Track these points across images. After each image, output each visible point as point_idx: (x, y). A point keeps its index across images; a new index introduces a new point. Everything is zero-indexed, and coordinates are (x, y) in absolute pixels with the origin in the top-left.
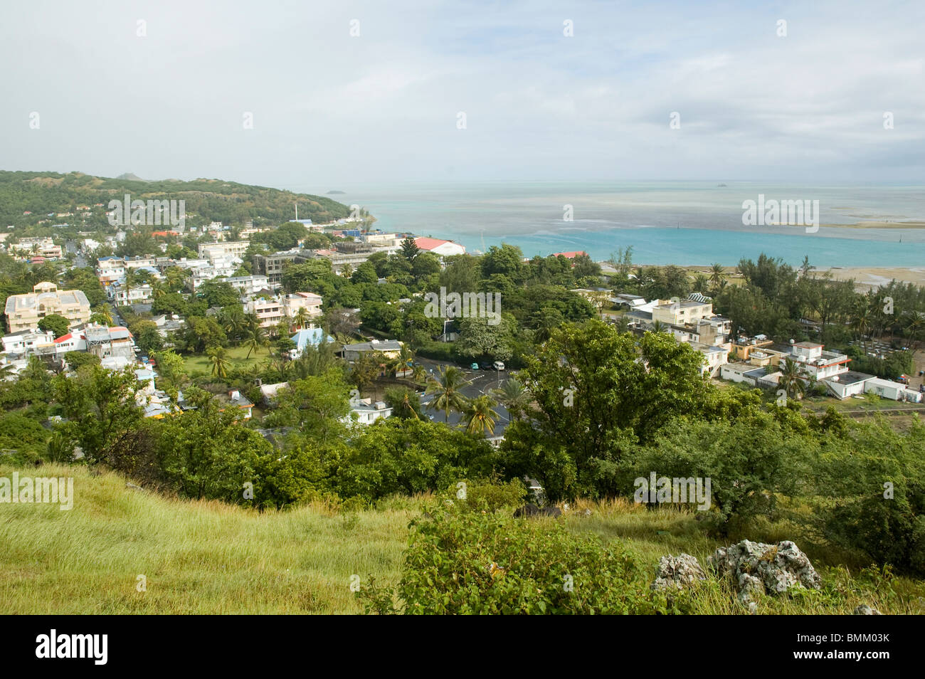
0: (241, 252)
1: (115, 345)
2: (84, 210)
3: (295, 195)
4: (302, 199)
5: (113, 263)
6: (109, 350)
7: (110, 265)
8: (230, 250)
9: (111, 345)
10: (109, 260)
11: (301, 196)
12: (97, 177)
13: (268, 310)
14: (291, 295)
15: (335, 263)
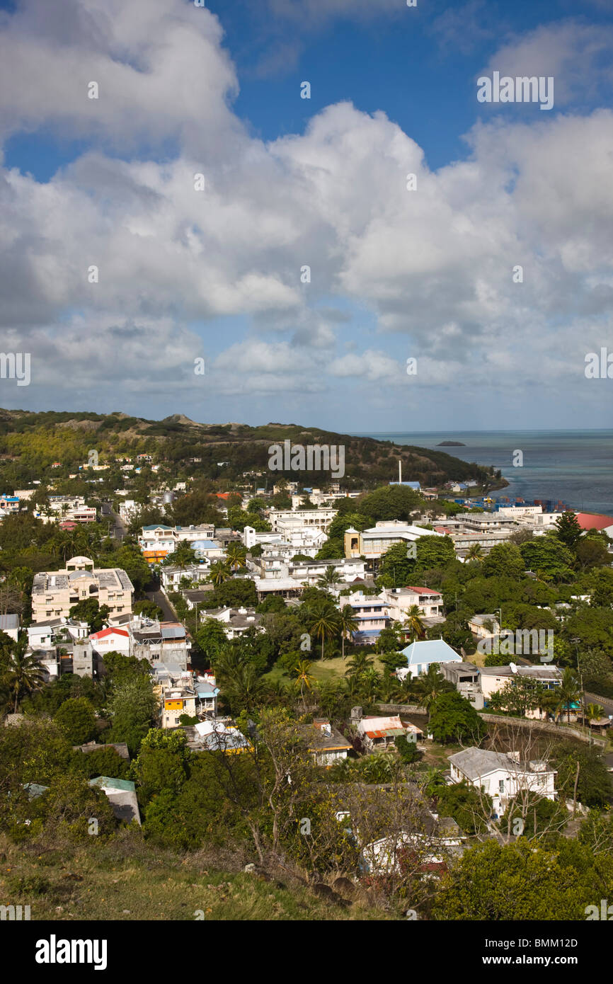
0: (326, 525)
1: (167, 646)
2: (125, 463)
3: (398, 447)
4: (407, 454)
5: (161, 533)
6: (160, 653)
7: (157, 537)
8: (312, 521)
9: (162, 646)
10: (156, 530)
11: (406, 448)
12: (143, 420)
13: (367, 609)
14: (398, 590)
15: (458, 545)
